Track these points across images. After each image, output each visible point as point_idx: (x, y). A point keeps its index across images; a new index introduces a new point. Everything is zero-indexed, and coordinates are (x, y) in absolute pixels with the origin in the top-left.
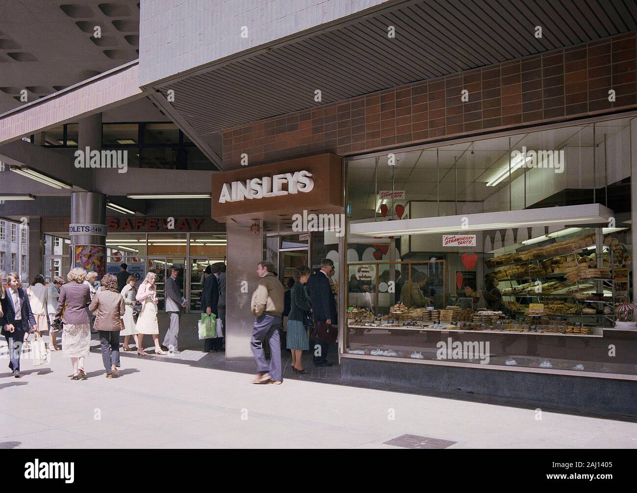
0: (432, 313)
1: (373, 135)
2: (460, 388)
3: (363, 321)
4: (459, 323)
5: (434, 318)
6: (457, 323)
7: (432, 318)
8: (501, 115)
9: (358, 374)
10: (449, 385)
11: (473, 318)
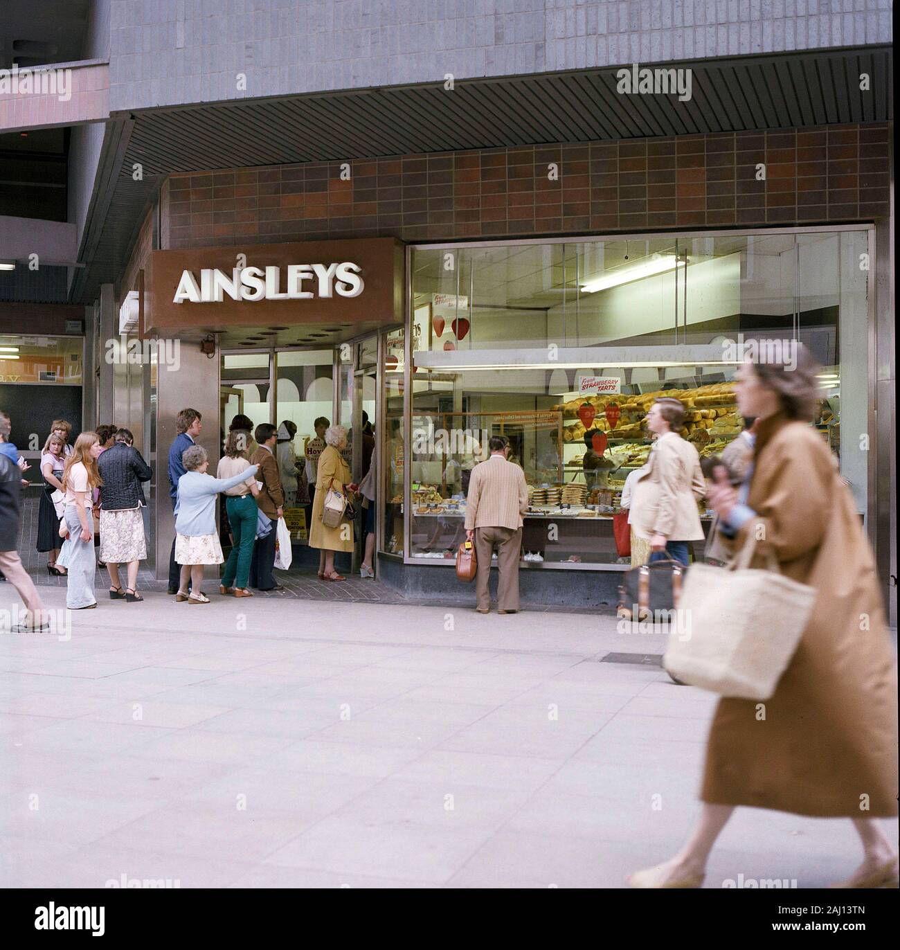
0: (549, 493)
1: (467, 216)
2: (606, 601)
3: (439, 506)
4: (597, 507)
5: (552, 500)
6: (594, 507)
7: (548, 500)
8: (674, 210)
9: (436, 590)
10: (588, 599)
11: (614, 500)
